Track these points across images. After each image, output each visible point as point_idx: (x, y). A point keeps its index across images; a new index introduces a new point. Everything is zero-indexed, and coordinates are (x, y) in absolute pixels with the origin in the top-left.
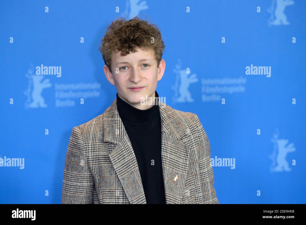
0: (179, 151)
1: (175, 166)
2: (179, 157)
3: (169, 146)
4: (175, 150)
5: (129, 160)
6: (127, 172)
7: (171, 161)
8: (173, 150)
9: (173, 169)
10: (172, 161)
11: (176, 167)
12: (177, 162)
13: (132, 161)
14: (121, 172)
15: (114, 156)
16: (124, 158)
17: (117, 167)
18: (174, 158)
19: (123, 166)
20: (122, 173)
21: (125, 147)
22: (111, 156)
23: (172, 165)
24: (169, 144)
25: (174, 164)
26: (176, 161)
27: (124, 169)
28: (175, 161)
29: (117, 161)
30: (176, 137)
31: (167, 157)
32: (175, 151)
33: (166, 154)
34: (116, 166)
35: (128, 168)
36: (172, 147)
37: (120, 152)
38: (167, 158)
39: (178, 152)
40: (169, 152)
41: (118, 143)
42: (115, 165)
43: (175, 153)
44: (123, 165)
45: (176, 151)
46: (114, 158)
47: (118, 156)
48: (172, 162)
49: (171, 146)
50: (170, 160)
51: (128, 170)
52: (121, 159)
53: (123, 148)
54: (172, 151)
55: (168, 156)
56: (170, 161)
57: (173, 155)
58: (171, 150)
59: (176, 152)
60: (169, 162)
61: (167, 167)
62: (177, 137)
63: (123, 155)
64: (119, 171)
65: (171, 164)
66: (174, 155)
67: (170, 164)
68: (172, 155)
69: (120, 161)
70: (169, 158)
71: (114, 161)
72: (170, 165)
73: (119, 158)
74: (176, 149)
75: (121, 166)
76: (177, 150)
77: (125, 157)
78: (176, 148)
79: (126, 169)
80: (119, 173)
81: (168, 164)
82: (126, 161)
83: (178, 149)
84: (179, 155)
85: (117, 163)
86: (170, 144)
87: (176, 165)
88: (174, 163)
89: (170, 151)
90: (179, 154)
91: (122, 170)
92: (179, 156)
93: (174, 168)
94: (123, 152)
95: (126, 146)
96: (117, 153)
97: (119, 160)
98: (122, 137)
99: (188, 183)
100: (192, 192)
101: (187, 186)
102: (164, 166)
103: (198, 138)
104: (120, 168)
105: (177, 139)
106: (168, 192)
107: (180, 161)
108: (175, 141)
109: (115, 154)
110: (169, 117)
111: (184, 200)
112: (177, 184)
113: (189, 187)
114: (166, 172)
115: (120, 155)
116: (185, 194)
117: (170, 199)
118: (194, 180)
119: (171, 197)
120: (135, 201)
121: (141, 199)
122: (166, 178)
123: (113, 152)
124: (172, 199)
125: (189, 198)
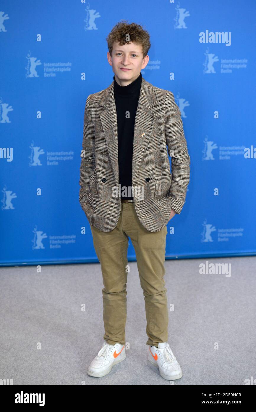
0: (148, 116)
1: (143, 126)
2: (147, 120)
3: (140, 113)
5: (112, 119)
6: (109, 128)
12: (145, 124)
13: (114, 120)
15: (102, 116)
17: (103, 123)
18: (143, 121)
20: (106, 128)
22: (101, 116)
24: (140, 111)
29: (104, 120)
35: (110, 125)
36: (143, 114)
37: (107, 114)
40: (140, 116)
41: (107, 108)
43: (145, 118)
44: (107, 123)
45: (145, 116)
48: (142, 124)
51: (110, 127)
52: (107, 119)
53: (109, 111)
54: (142, 116)
58: (141, 115)
60: (139, 123)
61: (137, 127)
64: (104, 126)
65: (141, 125)
67: (139, 124)
68: (142, 119)
71: (102, 119)
76: (146, 116)
77: (110, 117)
78: (146, 114)
79: (108, 126)
80: (104, 128)
82: (110, 120)
87: (144, 126)
93: (143, 128)
94: (109, 114)
96: (105, 114)
97: (106, 119)
98: (110, 104)
99: (155, 139)
100: (158, 145)
101: (154, 141)
102: (135, 126)
103: (164, 108)
104: (106, 124)
105: (148, 108)
106: (134, 143)
107: (148, 123)
108: (146, 109)
109: (104, 115)
110: (146, 92)
111: (150, 150)
112: (143, 139)
113: (155, 142)
114: (136, 130)
115: (107, 116)
116: (151, 146)
117: (136, 148)
118: (160, 137)
119: (136, 147)
120: (110, 147)
121: (114, 147)
122: (135, 134)
123: (103, 113)
124: (137, 148)
125: (155, 149)
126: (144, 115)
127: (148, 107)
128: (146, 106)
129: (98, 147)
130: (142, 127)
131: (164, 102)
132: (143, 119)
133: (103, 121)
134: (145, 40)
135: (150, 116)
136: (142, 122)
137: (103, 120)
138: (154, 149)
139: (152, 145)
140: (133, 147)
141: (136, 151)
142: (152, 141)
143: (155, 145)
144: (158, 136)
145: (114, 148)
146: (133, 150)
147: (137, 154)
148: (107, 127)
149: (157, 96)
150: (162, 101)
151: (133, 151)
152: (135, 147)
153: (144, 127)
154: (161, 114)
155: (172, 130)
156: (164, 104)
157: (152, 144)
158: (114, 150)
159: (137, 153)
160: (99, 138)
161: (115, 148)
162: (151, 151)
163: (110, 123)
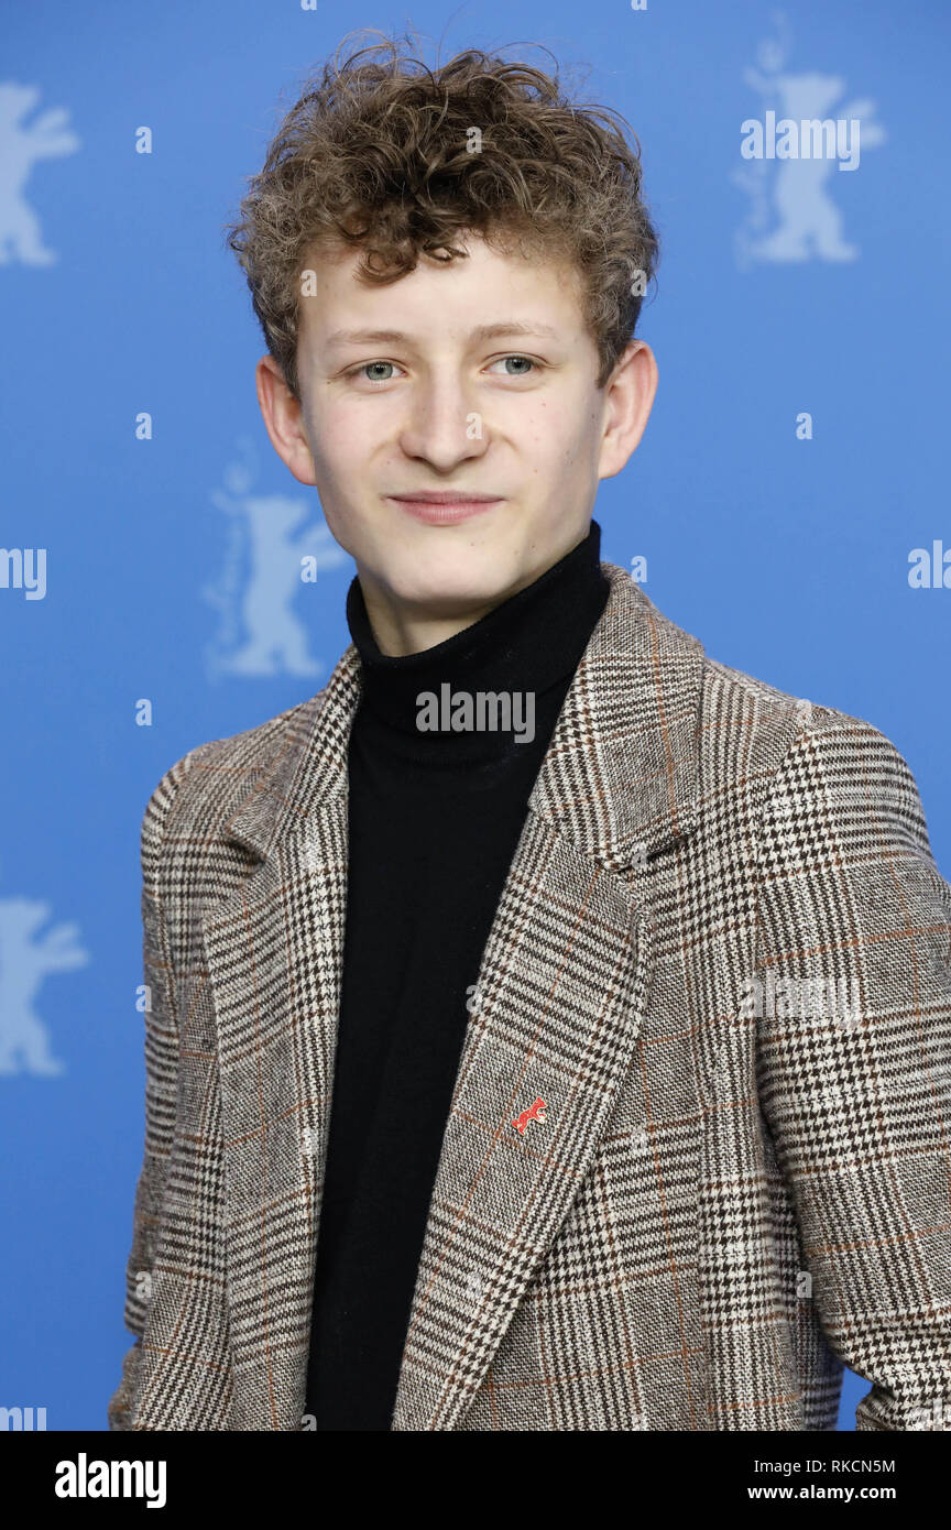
0: (591, 942)
1: (542, 1032)
2: (583, 981)
3: (530, 903)
4: (569, 932)
5: (287, 967)
6: (265, 1044)
7: (521, 997)
8: (555, 932)
9: (527, 1050)
10: (531, 1001)
11: (546, 1043)
12: (564, 1011)
13: (299, 977)
14: (240, 1037)
15: (224, 932)
16: (272, 955)
17: (227, 1001)
18: (548, 985)
19: (260, 999)
20: (244, 1042)
21: (291, 887)
23: (526, 1024)
24: (535, 891)
25: (541, 1024)
26: (557, 1007)
27: (256, 1022)
28: (550, 1004)
29: (238, 969)
30: (590, 849)
31: (504, 971)
32: (563, 937)
33: (503, 950)
34: (223, 996)
35: (272, 1019)
36: (548, 912)
37: (266, 911)
38: (498, 975)
39: (585, 947)
40: (522, 939)
41: (269, 855)
42: (219, 985)
43: (565, 953)
44: (256, 994)
45: (570, 940)
46: (224, 945)
47: (246, 936)
48: (530, 1010)
49: (549, 905)
50: (512, 992)
51: (269, 1033)
52: (257, 958)
53: (281, 887)
54: (544, 934)
55: (512, 962)
56: (514, 1000)
57: (544, 960)
58: (535, 930)
59: (571, 948)
61: (485, 1035)
62: (596, 851)
63: (271, 934)
64: (230, 1028)
65: (517, 1019)
66: (552, 963)
67: (507, 1014)
68: (535, 962)
69: (254, 966)
70: (515, 977)
71: (219, 962)
72: (509, 1023)
73: (253, 946)
74: (574, 925)
75: (248, 999)
76: (578, 935)
77: (276, 944)
78: (575, 918)
79: (263, 1024)
80: (227, 1042)
81: (497, 1017)
82: (275, 974)
83: (587, 925)
84: (589, 967)
85: (234, 977)
86: (541, 886)
87: (553, 1031)
88: (540, 1015)
89: (530, 935)
90: (591, 959)
91: (248, 1025)
92: (587, 974)
93: (537, 1047)
94: (277, 915)
95: (295, 879)
96: (248, 915)
97: (247, 964)
98: (298, 821)
99: (652, 1165)
100: (680, 1232)
101: (639, 1184)
102: (470, 1026)
103: (748, 872)
104: (242, 1009)
105: (599, 862)
106: (446, 1193)
107: (587, 1007)
108: (587, 876)
109: (236, 920)
110: (617, 718)
111: (595, 1274)
112: (528, 1155)
113: (653, 1195)
114: (469, 1066)
115: (262, 933)
116: (604, 1234)
117: (449, 1244)
118: (697, 1148)
119: (454, 1230)
120: (249, 1225)
121: (278, 1224)
122: (460, 1105)
123: (230, 903)
124: (456, 1239)
125: (644, 1268)
126: (562, 928)
127: (603, 854)
128: (590, 841)
129: (182, 1225)
130: (528, 1041)
131: (750, 813)
132: (546, 968)
133: (225, 975)
134: (596, 206)
135: (611, 938)
136: (531, 993)
137: (225, 967)
138: (633, 1271)
139: (621, 1223)
140: (422, 1231)
141: (444, 1266)
142: (620, 1187)
143: (656, 1222)
144: (689, 1136)
145: (277, 1232)
146: (425, 1257)
147: (453, 1303)
148: (250, 1032)
149: (707, 750)
150: (740, 802)
151: (422, 1270)
152: (438, 1230)
153: (553, 1039)
154: (713, 926)
155: (832, 1097)
156: (753, 826)
157: (613, 1218)
158: (271, 1256)
159: (446, 1284)
160: (190, 1145)
161: (284, 1236)
162: (601, 1279)
163: (275, 1001)
